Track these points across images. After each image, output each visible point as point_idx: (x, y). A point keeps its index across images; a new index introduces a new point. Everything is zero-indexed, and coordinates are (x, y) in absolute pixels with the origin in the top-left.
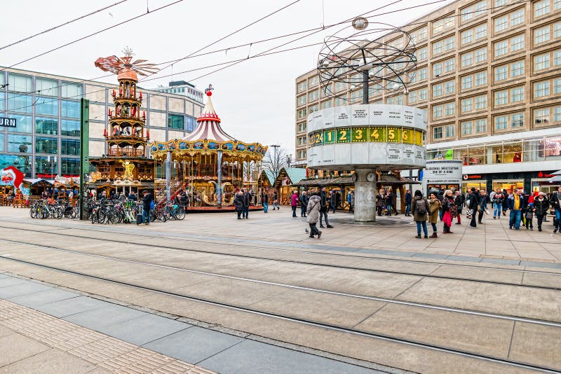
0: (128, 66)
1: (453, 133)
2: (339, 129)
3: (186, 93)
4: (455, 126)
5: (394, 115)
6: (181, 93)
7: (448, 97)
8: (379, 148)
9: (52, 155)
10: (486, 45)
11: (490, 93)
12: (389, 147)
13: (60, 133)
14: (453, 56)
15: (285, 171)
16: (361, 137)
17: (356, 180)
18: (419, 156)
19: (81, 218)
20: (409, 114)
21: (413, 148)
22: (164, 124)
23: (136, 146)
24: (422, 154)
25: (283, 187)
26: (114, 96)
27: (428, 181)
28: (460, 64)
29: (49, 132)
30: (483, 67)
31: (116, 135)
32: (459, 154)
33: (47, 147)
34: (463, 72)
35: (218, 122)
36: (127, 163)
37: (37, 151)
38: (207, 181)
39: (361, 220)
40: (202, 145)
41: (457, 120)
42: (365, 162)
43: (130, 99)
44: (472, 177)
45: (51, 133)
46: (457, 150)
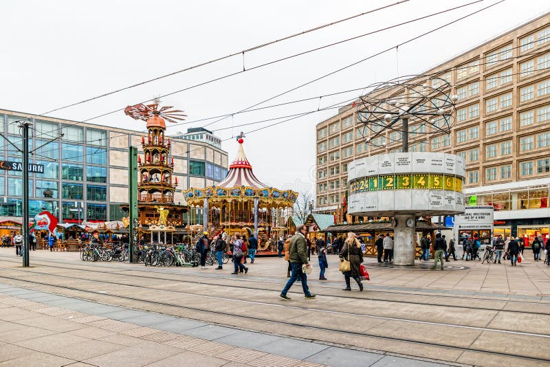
0: (157, 114)
1: (477, 179)
2: (385, 176)
3: (204, 139)
4: (480, 172)
5: (436, 162)
6: (200, 140)
7: (471, 143)
8: (422, 195)
9: (80, 201)
10: (511, 90)
11: (515, 139)
12: (431, 193)
13: (85, 179)
14: (478, 102)
15: (313, 218)
16: (407, 183)
17: (396, 226)
18: (459, 203)
19: (131, 261)
20: (450, 162)
21: (454, 195)
22: (185, 171)
23: (165, 192)
24: (462, 200)
25: (310, 233)
26: (143, 143)
27: (460, 227)
28: (484, 108)
29: (75, 178)
30: (508, 112)
31: (146, 181)
32: (483, 200)
33: (74, 193)
34: (488, 118)
35: (250, 169)
36: (162, 209)
37: (64, 197)
38: (241, 227)
39: (401, 264)
40: (240, 192)
41: (481, 165)
42: (408, 208)
43: (159, 146)
44: (498, 223)
45: (77, 179)
46: (481, 196)
